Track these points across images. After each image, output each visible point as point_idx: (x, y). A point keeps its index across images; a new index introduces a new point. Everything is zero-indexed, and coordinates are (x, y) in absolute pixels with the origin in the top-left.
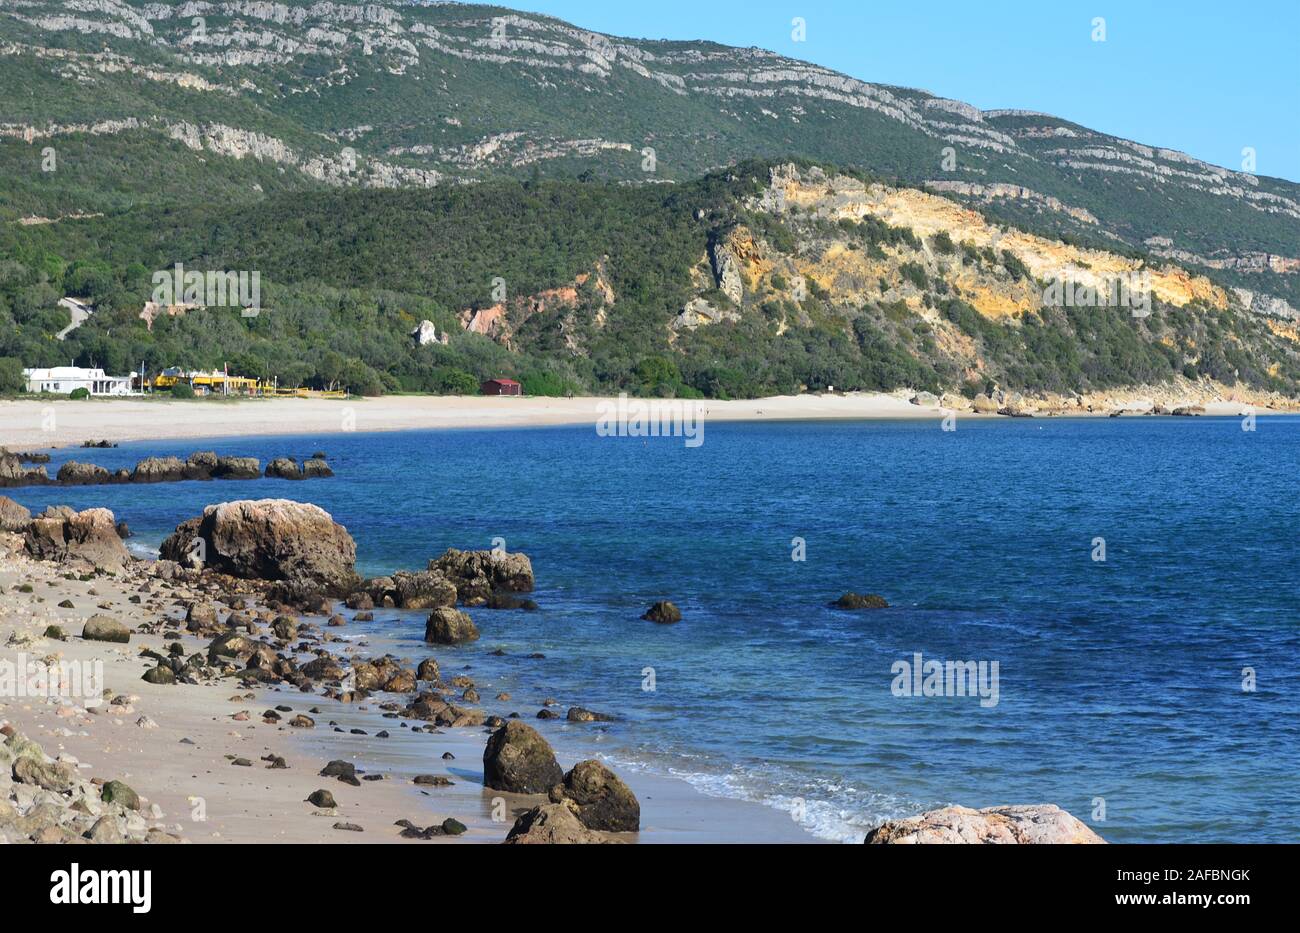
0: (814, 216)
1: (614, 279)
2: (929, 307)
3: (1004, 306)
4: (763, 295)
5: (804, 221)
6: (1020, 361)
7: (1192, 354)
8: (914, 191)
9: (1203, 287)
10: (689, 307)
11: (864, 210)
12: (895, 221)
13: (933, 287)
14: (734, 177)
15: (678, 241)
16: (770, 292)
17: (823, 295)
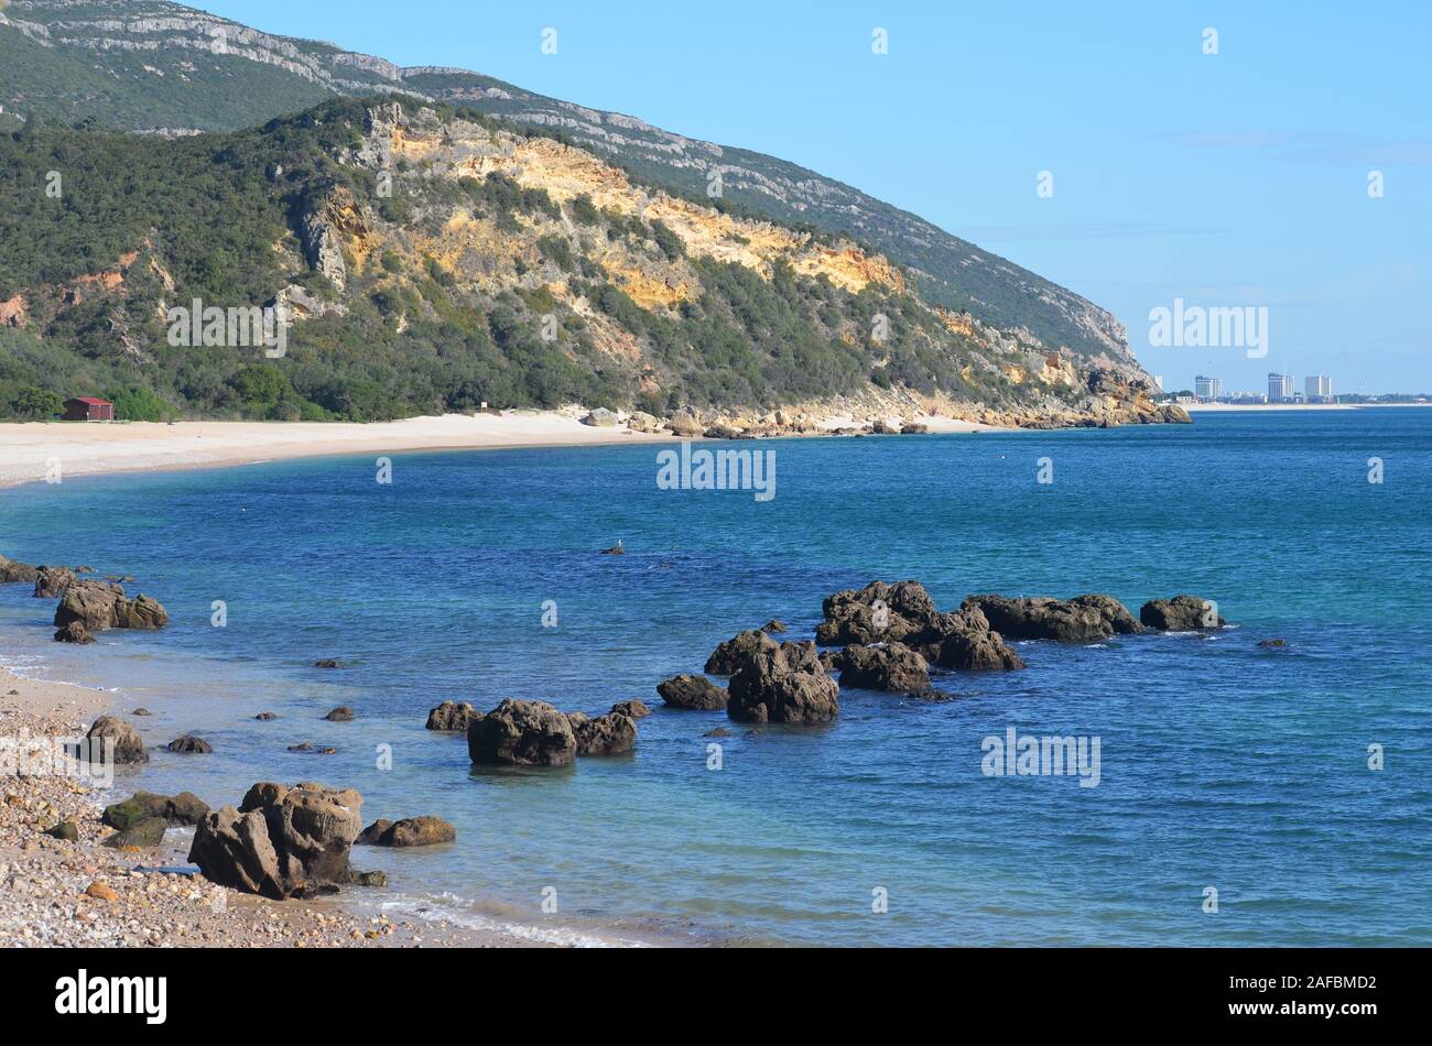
0: (427, 174)
1: (171, 258)
2: (578, 296)
3: (659, 293)
4: (374, 280)
5: (416, 180)
6: (698, 366)
7: (880, 355)
8: (549, 141)
9: (879, 267)
10: (282, 296)
11: (488, 167)
12: (526, 180)
13: (578, 269)
14: (316, 122)
15: (250, 208)
16: (383, 277)
17: (445, 279)
